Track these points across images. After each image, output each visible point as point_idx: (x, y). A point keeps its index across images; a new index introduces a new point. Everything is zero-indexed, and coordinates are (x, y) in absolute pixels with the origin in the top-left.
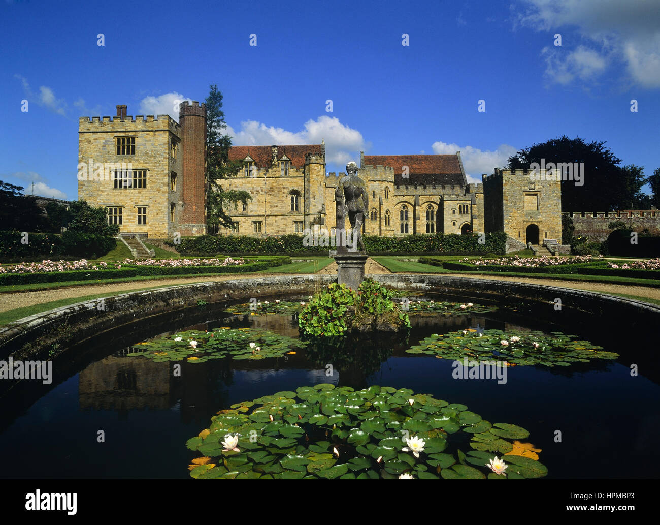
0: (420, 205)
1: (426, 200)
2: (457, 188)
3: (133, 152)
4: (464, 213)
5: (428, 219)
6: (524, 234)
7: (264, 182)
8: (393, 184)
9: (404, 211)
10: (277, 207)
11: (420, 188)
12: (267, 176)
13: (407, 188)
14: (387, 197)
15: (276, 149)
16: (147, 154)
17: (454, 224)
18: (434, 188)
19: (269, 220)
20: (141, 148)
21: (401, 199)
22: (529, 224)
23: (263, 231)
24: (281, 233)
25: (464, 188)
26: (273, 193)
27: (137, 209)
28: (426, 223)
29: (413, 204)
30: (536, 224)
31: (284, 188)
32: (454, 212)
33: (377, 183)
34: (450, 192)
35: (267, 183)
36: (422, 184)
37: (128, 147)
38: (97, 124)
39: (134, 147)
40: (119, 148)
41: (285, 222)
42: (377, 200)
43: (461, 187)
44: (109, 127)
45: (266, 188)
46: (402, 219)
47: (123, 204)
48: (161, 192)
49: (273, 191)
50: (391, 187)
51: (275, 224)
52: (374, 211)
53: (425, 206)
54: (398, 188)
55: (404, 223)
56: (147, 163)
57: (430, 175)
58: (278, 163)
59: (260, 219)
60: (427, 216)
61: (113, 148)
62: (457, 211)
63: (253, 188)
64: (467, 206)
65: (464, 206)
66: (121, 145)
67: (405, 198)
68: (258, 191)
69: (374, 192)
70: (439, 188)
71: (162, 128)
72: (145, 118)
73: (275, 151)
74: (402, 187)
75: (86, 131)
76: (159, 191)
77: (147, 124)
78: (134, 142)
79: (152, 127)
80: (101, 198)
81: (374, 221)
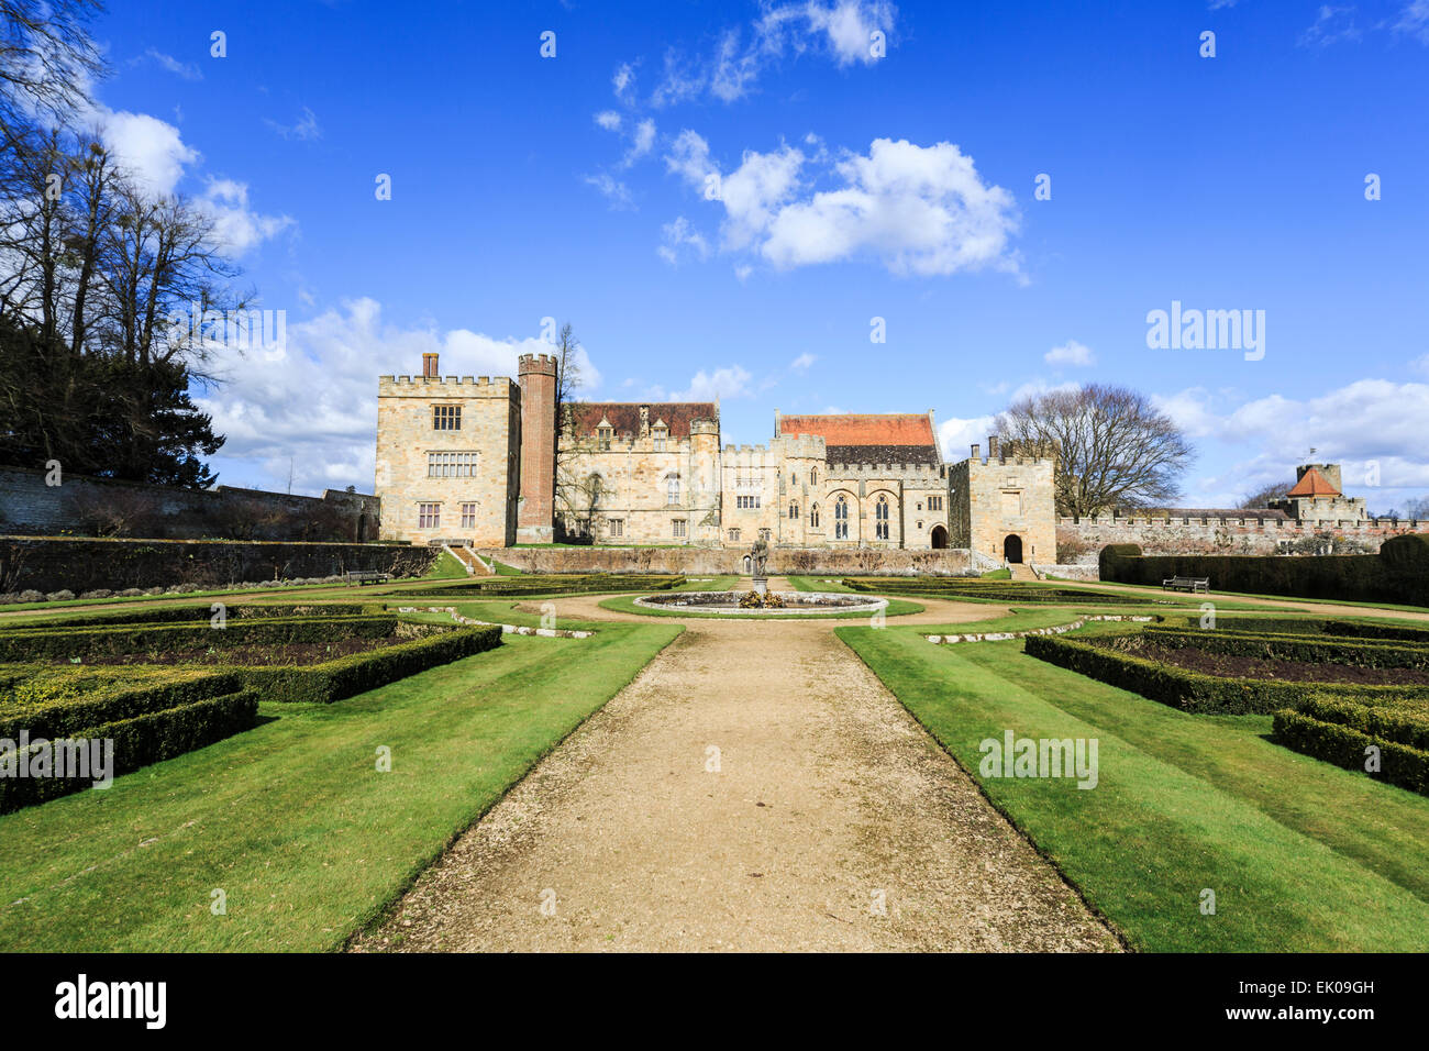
0: (867, 494)
1: (877, 488)
2: (926, 468)
3: (458, 427)
4: (935, 509)
5: (879, 517)
6: (1001, 548)
7: (628, 460)
8: (824, 462)
9: (841, 504)
10: (646, 497)
11: (867, 468)
12: (633, 450)
13: (846, 468)
14: (813, 482)
15: (646, 410)
16: (478, 430)
17: (920, 526)
18: (889, 468)
19: (635, 517)
20: (470, 421)
21: (837, 485)
22: (1008, 534)
23: (625, 534)
24: (653, 538)
25: (938, 469)
26: (641, 476)
27: (460, 506)
28: (876, 524)
29: (857, 493)
30: (1018, 534)
31: (658, 469)
32: (919, 507)
33: (800, 461)
34: (914, 476)
35: (633, 460)
36: (869, 462)
37: (451, 420)
38: (406, 386)
39: (458, 420)
40: (437, 420)
41: (657, 520)
42: (799, 486)
43: (933, 468)
44: (423, 392)
45: (632, 468)
46: (838, 517)
47: (442, 499)
48: (497, 484)
49: (642, 472)
50: (822, 467)
51: (643, 524)
52: (794, 505)
53: (875, 498)
54: (832, 468)
55: (842, 524)
56: (478, 442)
57: (883, 448)
58: (650, 432)
59: (621, 515)
60: (878, 512)
61: (428, 421)
62: (925, 506)
63: (612, 469)
64: (940, 498)
65: (935, 498)
66: (440, 416)
67: (845, 485)
68: (618, 473)
69: (794, 477)
70: (896, 467)
71: (499, 395)
72: (476, 380)
73: (644, 413)
74: (839, 467)
75: (389, 395)
76: (494, 481)
77: (480, 389)
78: (459, 413)
79: (487, 392)
80: (408, 489)
81: (794, 519)
